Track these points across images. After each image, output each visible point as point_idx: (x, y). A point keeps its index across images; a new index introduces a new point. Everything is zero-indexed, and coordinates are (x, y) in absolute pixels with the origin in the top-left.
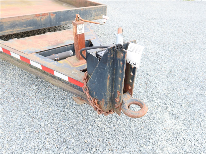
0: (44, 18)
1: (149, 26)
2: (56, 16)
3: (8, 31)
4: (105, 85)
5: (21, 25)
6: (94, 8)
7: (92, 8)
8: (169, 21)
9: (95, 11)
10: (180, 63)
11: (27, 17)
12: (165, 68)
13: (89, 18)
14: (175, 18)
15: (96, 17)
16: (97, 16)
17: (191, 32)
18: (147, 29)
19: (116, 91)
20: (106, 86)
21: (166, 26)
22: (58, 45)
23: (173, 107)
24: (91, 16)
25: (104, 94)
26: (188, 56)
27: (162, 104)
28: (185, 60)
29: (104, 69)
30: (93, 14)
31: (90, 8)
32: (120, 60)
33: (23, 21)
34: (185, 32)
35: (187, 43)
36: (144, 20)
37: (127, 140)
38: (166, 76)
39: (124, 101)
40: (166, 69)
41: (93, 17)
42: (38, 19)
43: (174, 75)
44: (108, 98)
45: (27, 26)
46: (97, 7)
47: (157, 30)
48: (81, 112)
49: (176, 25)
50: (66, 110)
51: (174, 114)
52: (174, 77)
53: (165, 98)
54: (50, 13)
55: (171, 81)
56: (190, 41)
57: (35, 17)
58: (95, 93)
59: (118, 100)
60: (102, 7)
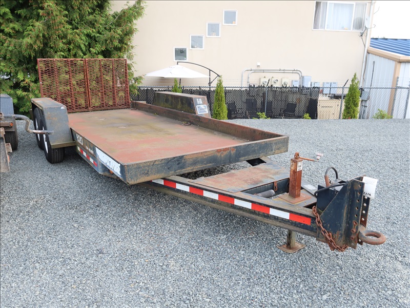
0: (225, 153)
1: (335, 160)
2: (236, 150)
3: (189, 168)
4: (341, 215)
5: (202, 161)
6: (276, 140)
7: (273, 141)
8: (363, 152)
9: (276, 144)
10: (397, 208)
11: (209, 153)
12: (379, 215)
13: (269, 153)
14: (371, 148)
15: (277, 151)
16: (278, 149)
17: (401, 168)
18: (335, 164)
19: (352, 221)
20: (343, 216)
21: (361, 160)
22: (257, 184)
23: (404, 257)
24: (272, 150)
25: (341, 225)
26: (406, 201)
27: (389, 253)
28: (404, 205)
29: (343, 199)
30: (274, 147)
31: (271, 141)
32: (357, 191)
33: (205, 157)
34: (392, 169)
35: (400, 183)
36: (325, 151)
37: (361, 286)
38: (383, 225)
39: (361, 231)
40: (381, 215)
41: (274, 151)
42: (219, 154)
43: (394, 223)
44: (343, 230)
45: (207, 163)
46: (279, 139)
47: (349, 166)
48: (295, 260)
49: (375, 158)
50: (276, 258)
51: (407, 263)
52: (395, 225)
53: (390, 248)
54: (231, 148)
55: (392, 230)
56: (403, 180)
57: (217, 153)
58: (329, 225)
59: (355, 231)
60: (284, 138)
